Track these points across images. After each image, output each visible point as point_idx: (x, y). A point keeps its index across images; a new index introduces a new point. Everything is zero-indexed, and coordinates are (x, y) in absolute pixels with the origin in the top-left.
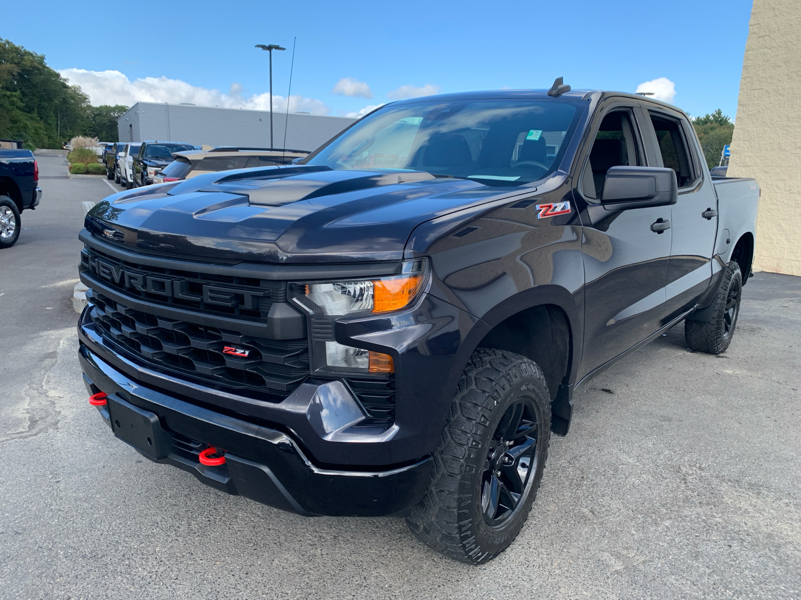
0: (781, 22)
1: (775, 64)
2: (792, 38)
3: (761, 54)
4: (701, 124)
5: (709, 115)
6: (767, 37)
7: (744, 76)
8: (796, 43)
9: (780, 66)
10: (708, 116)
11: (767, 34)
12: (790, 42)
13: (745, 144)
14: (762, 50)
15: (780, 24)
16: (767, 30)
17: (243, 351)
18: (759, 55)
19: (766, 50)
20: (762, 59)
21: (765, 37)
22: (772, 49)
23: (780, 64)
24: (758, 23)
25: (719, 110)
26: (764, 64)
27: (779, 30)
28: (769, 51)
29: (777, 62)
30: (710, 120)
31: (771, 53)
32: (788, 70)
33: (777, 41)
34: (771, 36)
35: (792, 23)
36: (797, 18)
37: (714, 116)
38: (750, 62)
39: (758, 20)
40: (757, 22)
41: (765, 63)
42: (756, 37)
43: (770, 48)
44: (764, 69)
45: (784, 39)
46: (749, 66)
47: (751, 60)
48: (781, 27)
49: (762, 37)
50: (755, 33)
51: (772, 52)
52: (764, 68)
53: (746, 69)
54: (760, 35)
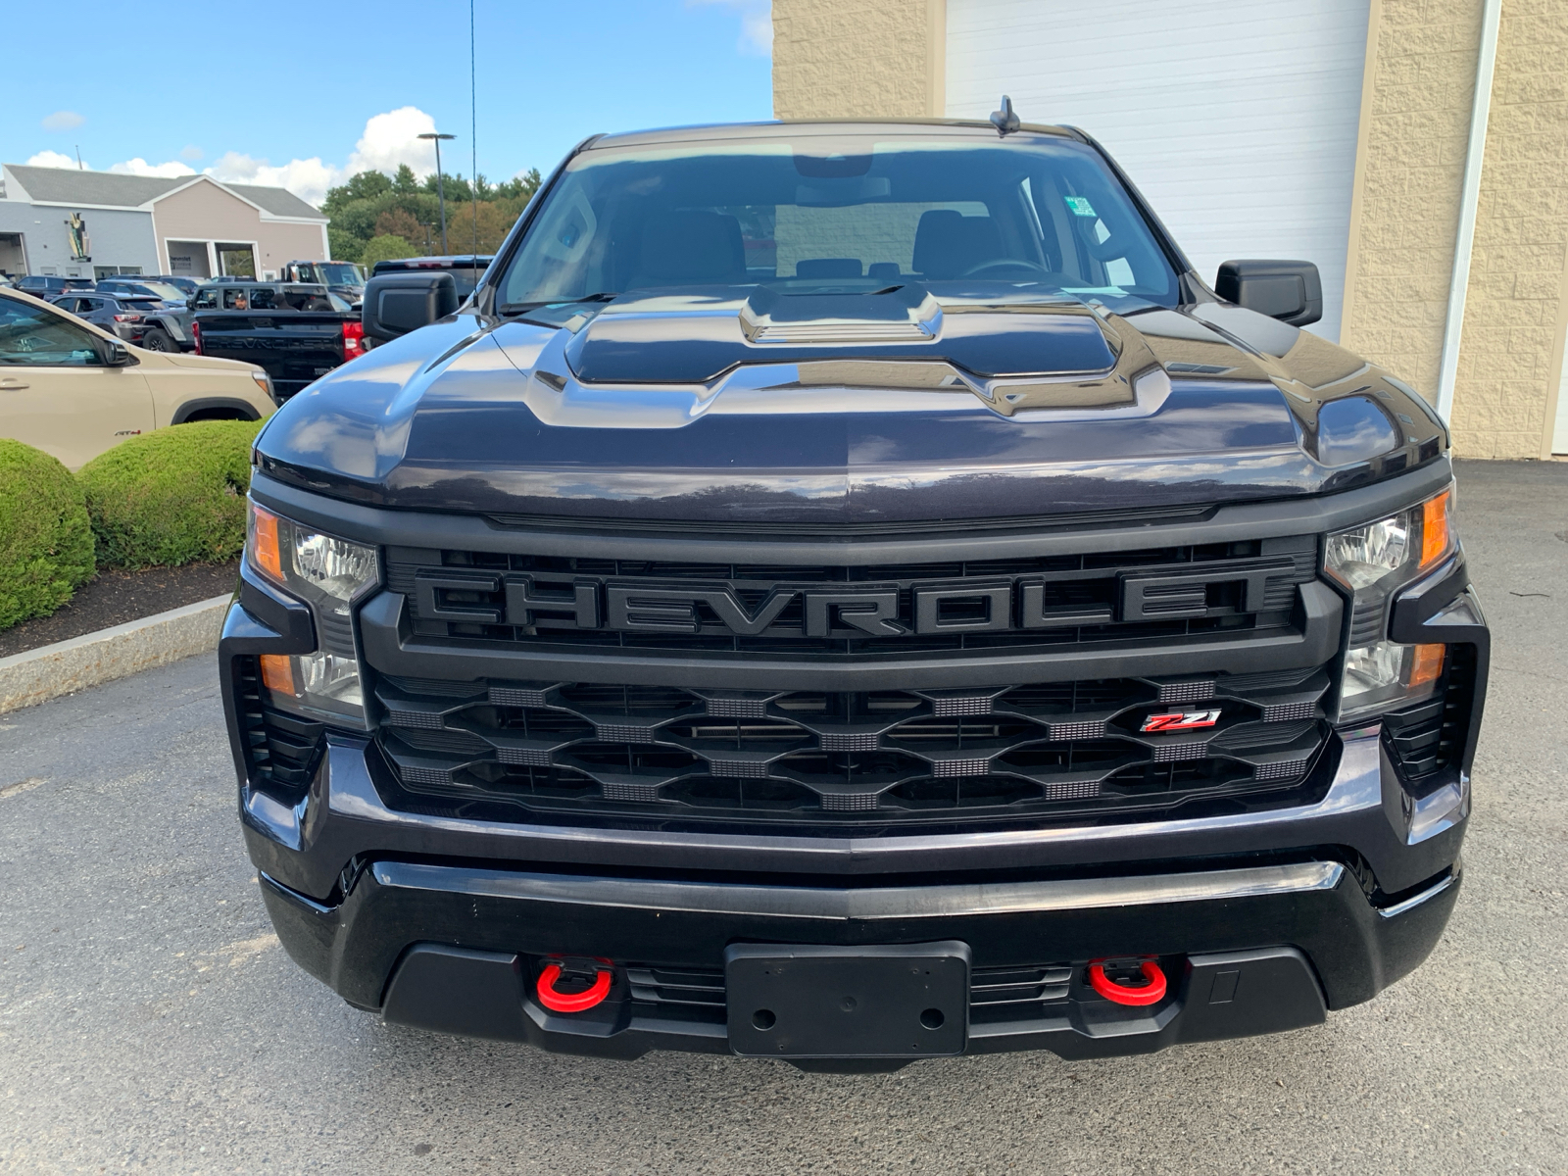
0: (825, 18)
1: (827, 90)
2: (847, 48)
3: (800, 72)
4: (509, 196)
5: (520, 178)
6: (805, 44)
7: (778, 110)
8: (854, 56)
9: (835, 95)
10: (518, 183)
11: (805, 37)
12: (845, 54)
13: (799, 229)
14: (802, 65)
15: (823, 21)
16: (803, 31)
17: (1204, 715)
18: (798, 74)
19: (808, 65)
20: (803, 81)
21: (802, 43)
22: (818, 64)
23: (835, 92)
24: (786, 16)
25: (535, 170)
26: (808, 91)
27: (823, 32)
28: (813, 67)
29: (829, 87)
30: (523, 189)
31: (817, 72)
32: (849, 102)
33: (824, 51)
34: (813, 41)
35: (843, 22)
36: (849, 14)
37: (528, 181)
38: (783, 84)
39: (786, 12)
40: (784, 15)
41: (809, 88)
42: (786, 41)
43: (813, 63)
44: (809, 98)
45: (835, 48)
46: (783, 92)
47: (784, 81)
48: (826, 28)
49: (798, 42)
50: (784, 33)
51: (818, 69)
52: (810, 96)
53: (779, 97)
54: (794, 39)
